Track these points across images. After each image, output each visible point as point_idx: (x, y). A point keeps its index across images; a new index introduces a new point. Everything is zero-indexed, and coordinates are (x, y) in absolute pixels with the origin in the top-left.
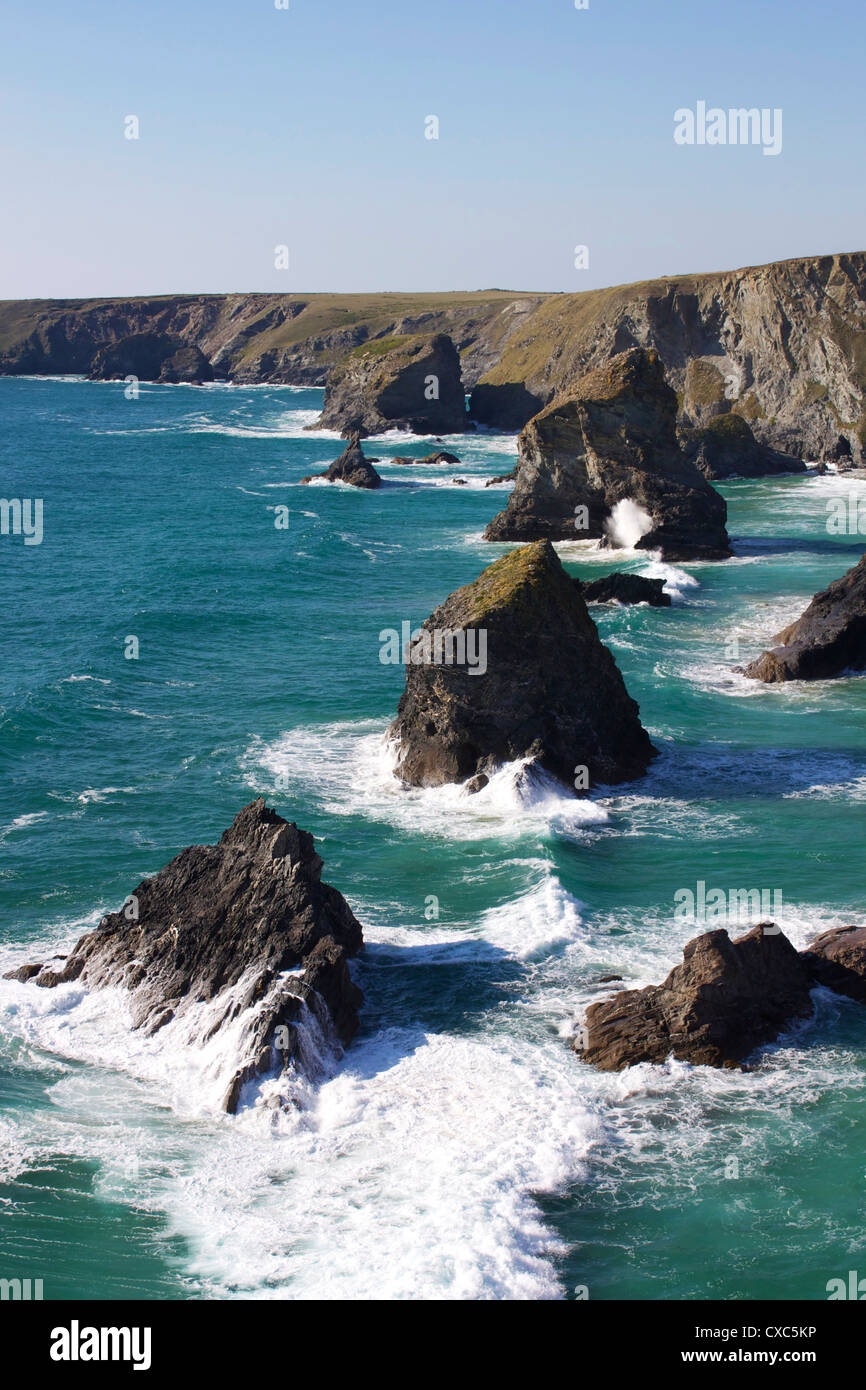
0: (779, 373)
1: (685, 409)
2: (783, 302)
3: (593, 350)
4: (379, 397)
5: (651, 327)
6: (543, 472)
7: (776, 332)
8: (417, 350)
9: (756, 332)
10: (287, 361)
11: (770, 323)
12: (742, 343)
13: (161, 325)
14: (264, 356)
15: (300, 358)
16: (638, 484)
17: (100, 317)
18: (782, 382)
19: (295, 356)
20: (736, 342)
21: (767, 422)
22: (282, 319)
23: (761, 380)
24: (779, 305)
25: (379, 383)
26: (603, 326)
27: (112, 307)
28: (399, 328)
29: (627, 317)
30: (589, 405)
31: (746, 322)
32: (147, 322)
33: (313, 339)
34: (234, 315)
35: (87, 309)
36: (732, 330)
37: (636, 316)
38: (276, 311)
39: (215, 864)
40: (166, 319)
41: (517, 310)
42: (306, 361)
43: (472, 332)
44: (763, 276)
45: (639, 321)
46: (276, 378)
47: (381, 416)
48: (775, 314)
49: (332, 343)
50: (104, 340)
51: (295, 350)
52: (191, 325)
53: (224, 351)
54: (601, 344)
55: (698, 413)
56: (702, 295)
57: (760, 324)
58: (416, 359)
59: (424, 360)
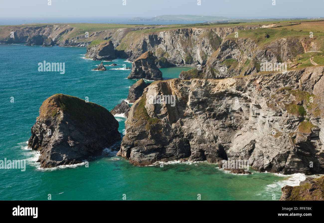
0: (172, 49)
1: (156, 55)
2: (172, 37)
3: (139, 44)
4: (99, 52)
5: (150, 41)
6: (136, 69)
7: (171, 42)
8: (106, 44)
9: (168, 42)
10: (71, 41)
11: (170, 41)
12: (165, 43)
13: (39, 32)
14: (66, 40)
15: (74, 41)
16: (150, 70)
17: (25, 30)
18: (172, 51)
19: (73, 40)
20: (164, 43)
21: (170, 57)
22: (68, 31)
23: (169, 50)
24: (171, 37)
25: (99, 50)
26: (141, 40)
27: (28, 28)
28: (95, 34)
29: (145, 39)
30: (143, 59)
31: (165, 40)
32: (36, 31)
33: (77, 36)
34: (56, 30)
35: (22, 28)
36: (164, 41)
37: (147, 38)
38: (66, 29)
39: (121, 105)
40: (40, 30)
41: (120, 31)
42: (75, 41)
43: (111, 35)
44: (169, 32)
45: (147, 39)
46: (69, 45)
47: (99, 56)
48: (171, 39)
49: (81, 37)
50: (26, 35)
51: (73, 39)
52: (46, 32)
53: (55, 38)
54: (141, 43)
55: (158, 56)
56: (158, 35)
57: (168, 40)
58: (106, 45)
59: (108, 46)
